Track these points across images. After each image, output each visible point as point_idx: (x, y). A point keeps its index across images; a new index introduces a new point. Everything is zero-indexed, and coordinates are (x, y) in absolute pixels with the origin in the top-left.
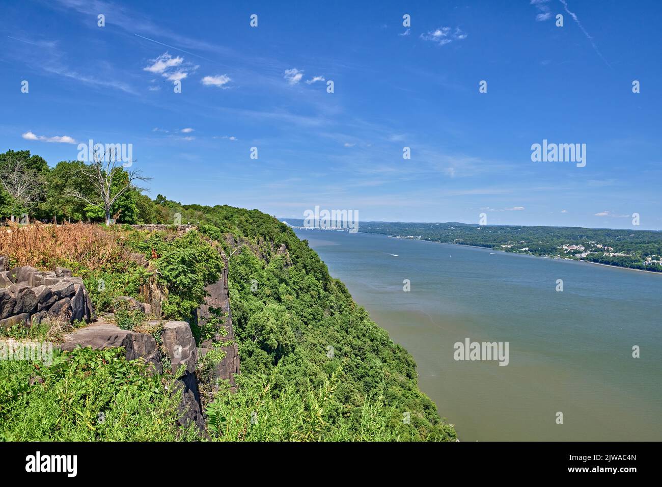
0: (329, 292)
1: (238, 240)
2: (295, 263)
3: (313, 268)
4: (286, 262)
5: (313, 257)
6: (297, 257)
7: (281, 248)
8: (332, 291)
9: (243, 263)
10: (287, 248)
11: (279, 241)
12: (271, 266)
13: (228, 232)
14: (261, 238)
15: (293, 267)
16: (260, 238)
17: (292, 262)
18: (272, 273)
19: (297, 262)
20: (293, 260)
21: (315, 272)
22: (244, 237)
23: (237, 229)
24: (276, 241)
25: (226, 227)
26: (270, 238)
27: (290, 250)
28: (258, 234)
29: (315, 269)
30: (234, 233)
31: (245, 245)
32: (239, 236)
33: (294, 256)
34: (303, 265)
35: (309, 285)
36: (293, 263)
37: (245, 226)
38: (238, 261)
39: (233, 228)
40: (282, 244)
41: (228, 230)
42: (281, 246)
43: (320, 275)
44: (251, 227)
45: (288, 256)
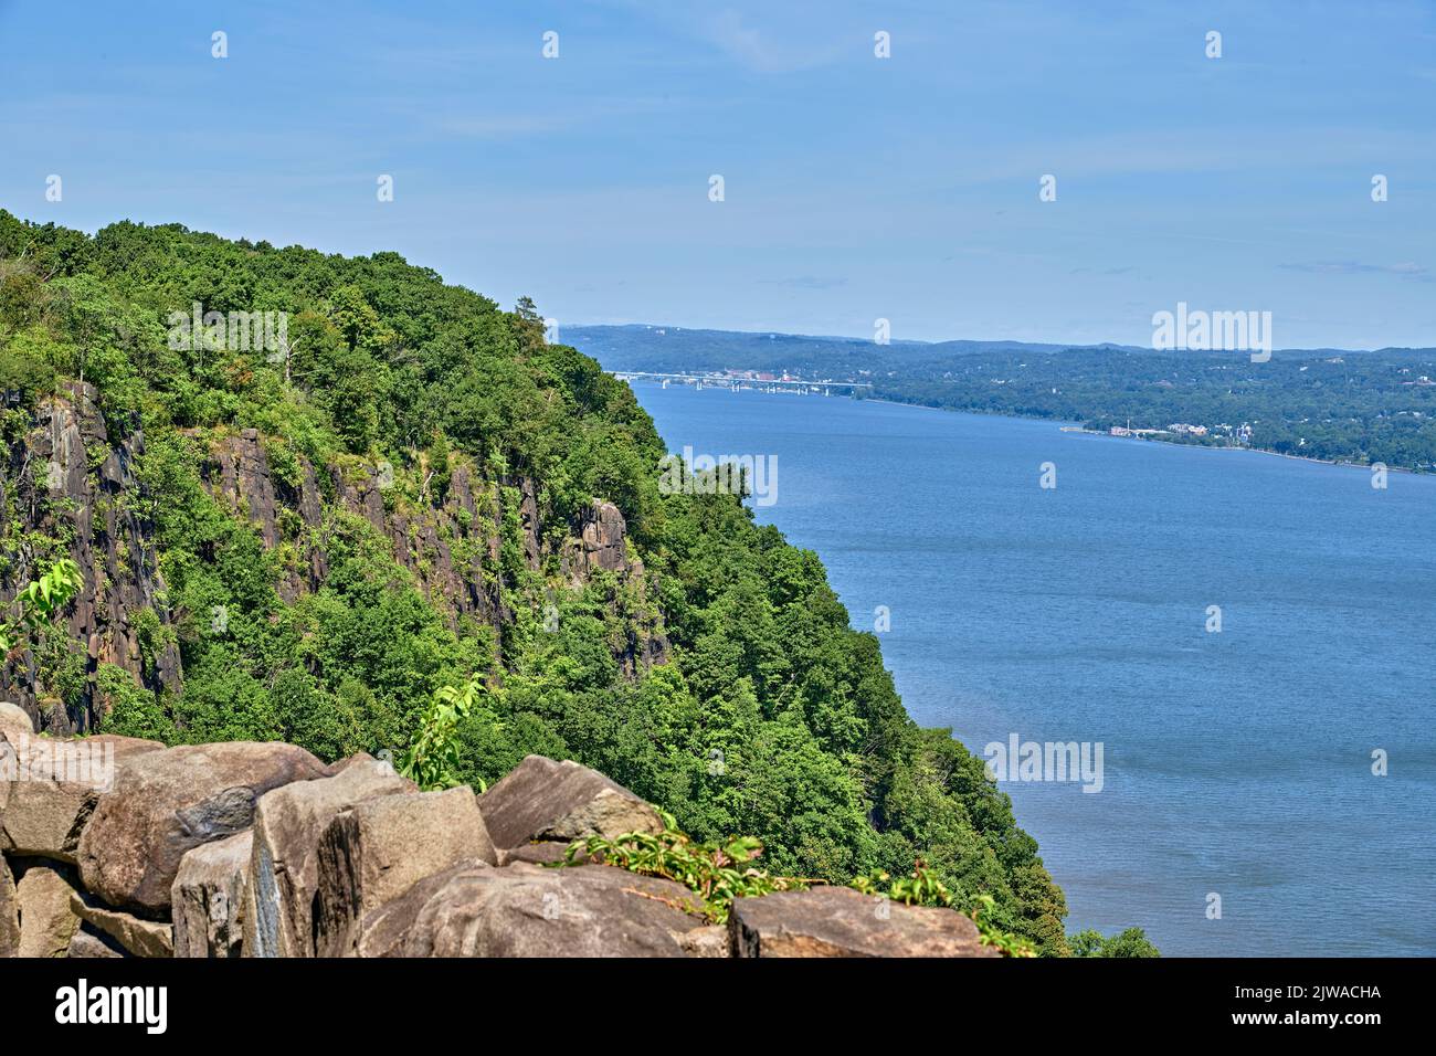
0: (909, 835)
1: (302, 475)
2: (686, 634)
3: (801, 667)
4: (630, 634)
5: (795, 590)
6: (699, 596)
7: (590, 530)
8: (921, 823)
9: (345, 655)
10: (632, 528)
11: (578, 482)
12: (538, 670)
13: (229, 417)
14: (460, 464)
15: (670, 665)
16: (452, 458)
17: (661, 632)
18: (550, 726)
19: (698, 626)
20: (672, 615)
21: (817, 694)
22: (343, 458)
23: (292, 395)
24: (559, 478)
25: (209, 383)
26: (514, 457)
27: (647, 543)
28: (438, 435)
29: (818, 674)
30: (271, 429)
31: (353, 518)
32: (310, 449)
33: (675, 587)
34: (738, 649)
35: (791, 792)
36: (673, 638)
37: (343, 370)
38: (308, 642)
39: (262, 393)
40: (603, 505)
41: (230, 400)
42: (589, 515)
43: (848, 719)
44: (386, 379)
45: (637, 585)
